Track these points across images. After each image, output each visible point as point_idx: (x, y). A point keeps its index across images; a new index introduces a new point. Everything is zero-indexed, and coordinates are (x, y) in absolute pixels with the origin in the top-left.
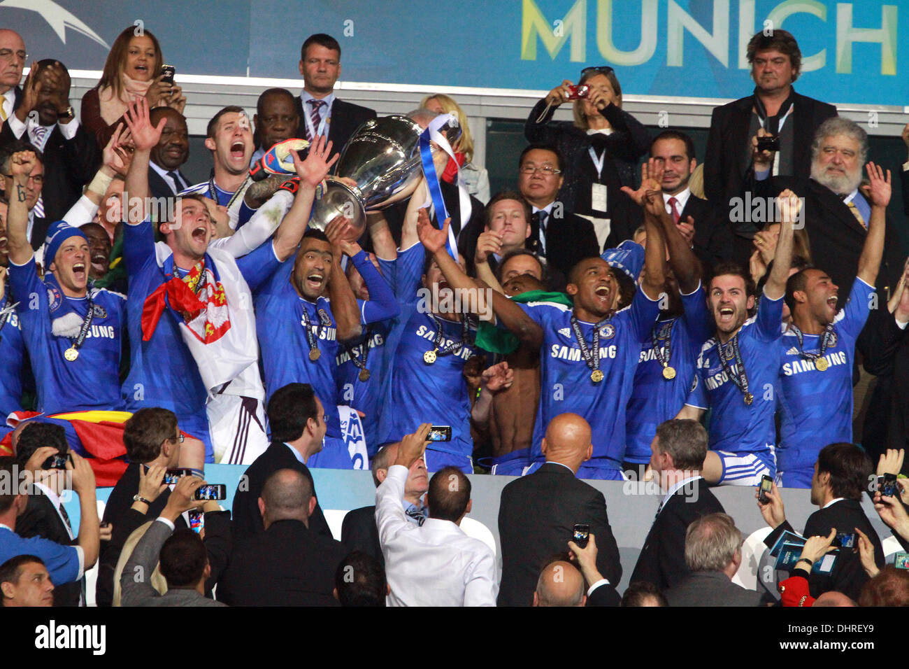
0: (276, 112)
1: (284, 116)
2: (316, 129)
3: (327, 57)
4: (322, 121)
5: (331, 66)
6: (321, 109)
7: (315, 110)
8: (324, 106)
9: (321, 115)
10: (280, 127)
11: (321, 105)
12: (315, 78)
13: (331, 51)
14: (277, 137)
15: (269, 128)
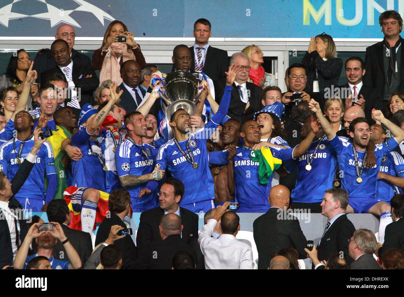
0: (184, 55)
1: (187, 57)
2: (199, 60)
3: (204, 29)
4: (202, 57)
5: (206, 32)
10: (186, 61)
12: (200, 38)
13: (206, 26)
14: (185, 66)
15: (181, 62)
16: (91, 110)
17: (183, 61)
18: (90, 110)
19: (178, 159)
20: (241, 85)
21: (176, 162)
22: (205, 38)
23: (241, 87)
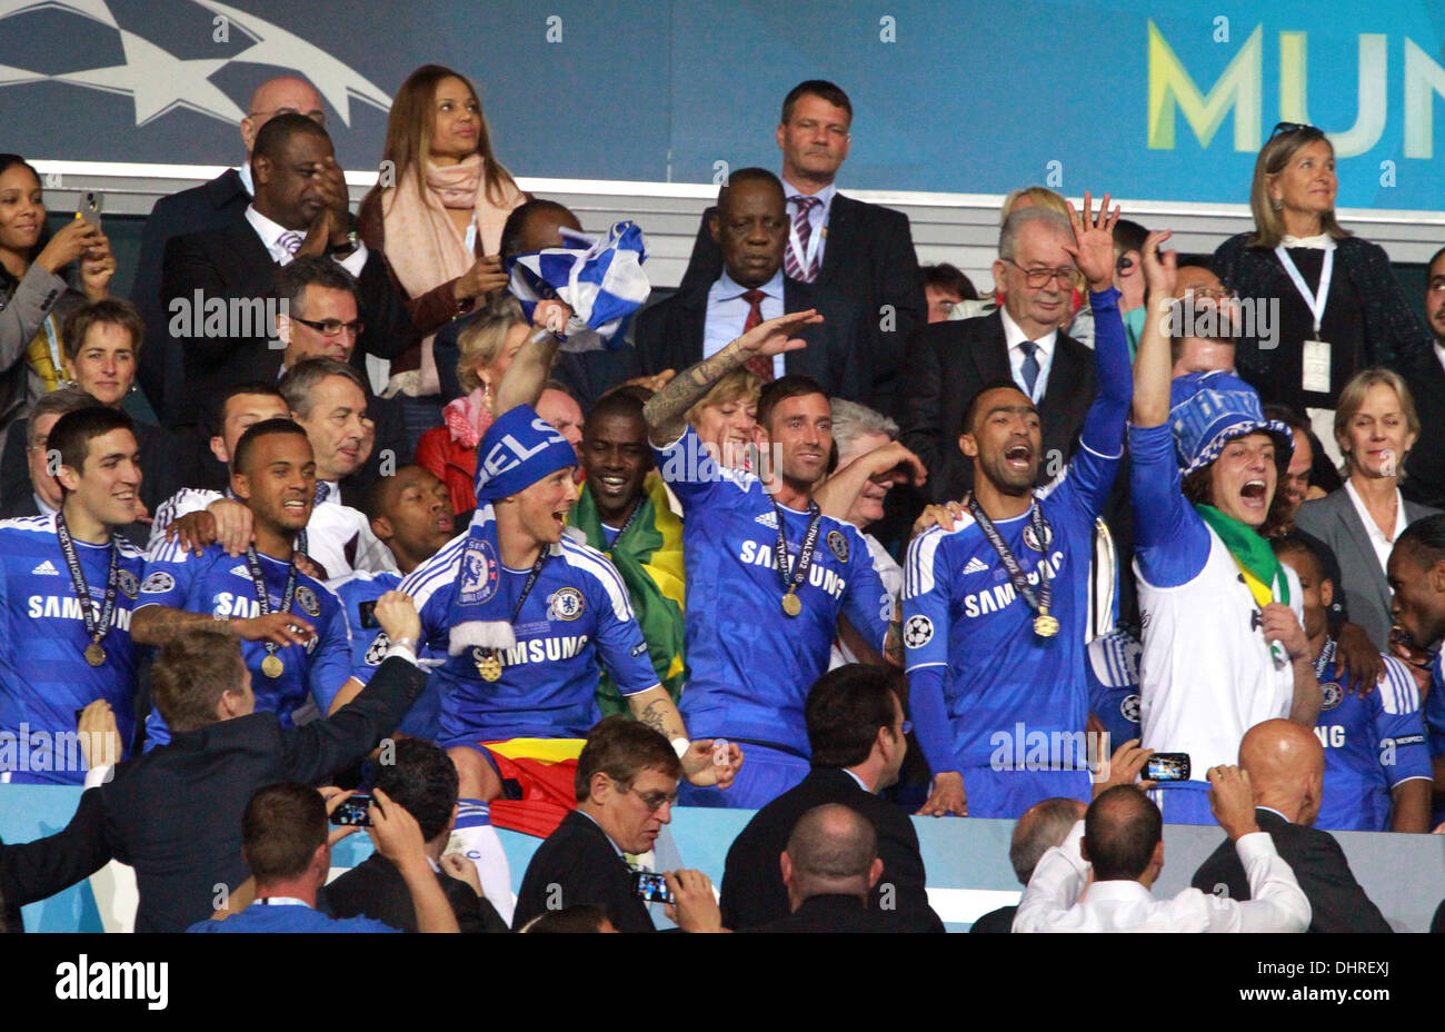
0: (751, 211)
1: (765, 219)
2: (805, 248)
3: (830, 119)
4: (813, 232)
5: (836, 136)
6: (812, 212)
7: (802, 213)
8: (818, 208)
9: (812, 222)
10: (758, 237)
11: (812, 206)
12: (807, 154)
13: (838, 109)
14: (754, 257)
15: (739, 240)
16: (551, 444)
17: (746, 235)
18: (544, 445)
19: (985, 595)
20: (1038, 342)
21: (981, 604)
22: (830, 157)
23: (1038, 347)
